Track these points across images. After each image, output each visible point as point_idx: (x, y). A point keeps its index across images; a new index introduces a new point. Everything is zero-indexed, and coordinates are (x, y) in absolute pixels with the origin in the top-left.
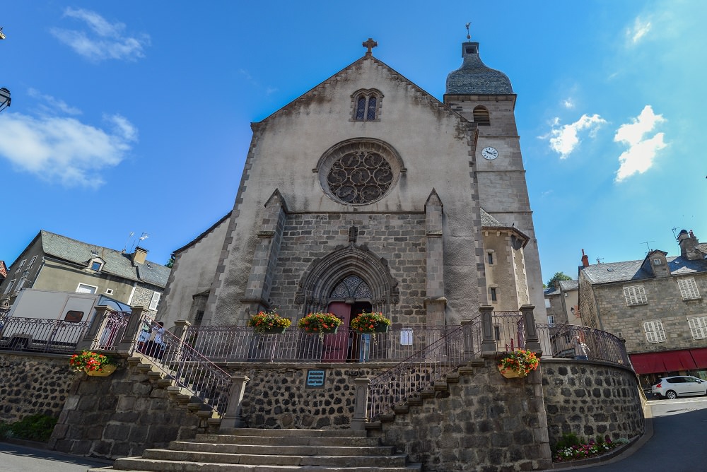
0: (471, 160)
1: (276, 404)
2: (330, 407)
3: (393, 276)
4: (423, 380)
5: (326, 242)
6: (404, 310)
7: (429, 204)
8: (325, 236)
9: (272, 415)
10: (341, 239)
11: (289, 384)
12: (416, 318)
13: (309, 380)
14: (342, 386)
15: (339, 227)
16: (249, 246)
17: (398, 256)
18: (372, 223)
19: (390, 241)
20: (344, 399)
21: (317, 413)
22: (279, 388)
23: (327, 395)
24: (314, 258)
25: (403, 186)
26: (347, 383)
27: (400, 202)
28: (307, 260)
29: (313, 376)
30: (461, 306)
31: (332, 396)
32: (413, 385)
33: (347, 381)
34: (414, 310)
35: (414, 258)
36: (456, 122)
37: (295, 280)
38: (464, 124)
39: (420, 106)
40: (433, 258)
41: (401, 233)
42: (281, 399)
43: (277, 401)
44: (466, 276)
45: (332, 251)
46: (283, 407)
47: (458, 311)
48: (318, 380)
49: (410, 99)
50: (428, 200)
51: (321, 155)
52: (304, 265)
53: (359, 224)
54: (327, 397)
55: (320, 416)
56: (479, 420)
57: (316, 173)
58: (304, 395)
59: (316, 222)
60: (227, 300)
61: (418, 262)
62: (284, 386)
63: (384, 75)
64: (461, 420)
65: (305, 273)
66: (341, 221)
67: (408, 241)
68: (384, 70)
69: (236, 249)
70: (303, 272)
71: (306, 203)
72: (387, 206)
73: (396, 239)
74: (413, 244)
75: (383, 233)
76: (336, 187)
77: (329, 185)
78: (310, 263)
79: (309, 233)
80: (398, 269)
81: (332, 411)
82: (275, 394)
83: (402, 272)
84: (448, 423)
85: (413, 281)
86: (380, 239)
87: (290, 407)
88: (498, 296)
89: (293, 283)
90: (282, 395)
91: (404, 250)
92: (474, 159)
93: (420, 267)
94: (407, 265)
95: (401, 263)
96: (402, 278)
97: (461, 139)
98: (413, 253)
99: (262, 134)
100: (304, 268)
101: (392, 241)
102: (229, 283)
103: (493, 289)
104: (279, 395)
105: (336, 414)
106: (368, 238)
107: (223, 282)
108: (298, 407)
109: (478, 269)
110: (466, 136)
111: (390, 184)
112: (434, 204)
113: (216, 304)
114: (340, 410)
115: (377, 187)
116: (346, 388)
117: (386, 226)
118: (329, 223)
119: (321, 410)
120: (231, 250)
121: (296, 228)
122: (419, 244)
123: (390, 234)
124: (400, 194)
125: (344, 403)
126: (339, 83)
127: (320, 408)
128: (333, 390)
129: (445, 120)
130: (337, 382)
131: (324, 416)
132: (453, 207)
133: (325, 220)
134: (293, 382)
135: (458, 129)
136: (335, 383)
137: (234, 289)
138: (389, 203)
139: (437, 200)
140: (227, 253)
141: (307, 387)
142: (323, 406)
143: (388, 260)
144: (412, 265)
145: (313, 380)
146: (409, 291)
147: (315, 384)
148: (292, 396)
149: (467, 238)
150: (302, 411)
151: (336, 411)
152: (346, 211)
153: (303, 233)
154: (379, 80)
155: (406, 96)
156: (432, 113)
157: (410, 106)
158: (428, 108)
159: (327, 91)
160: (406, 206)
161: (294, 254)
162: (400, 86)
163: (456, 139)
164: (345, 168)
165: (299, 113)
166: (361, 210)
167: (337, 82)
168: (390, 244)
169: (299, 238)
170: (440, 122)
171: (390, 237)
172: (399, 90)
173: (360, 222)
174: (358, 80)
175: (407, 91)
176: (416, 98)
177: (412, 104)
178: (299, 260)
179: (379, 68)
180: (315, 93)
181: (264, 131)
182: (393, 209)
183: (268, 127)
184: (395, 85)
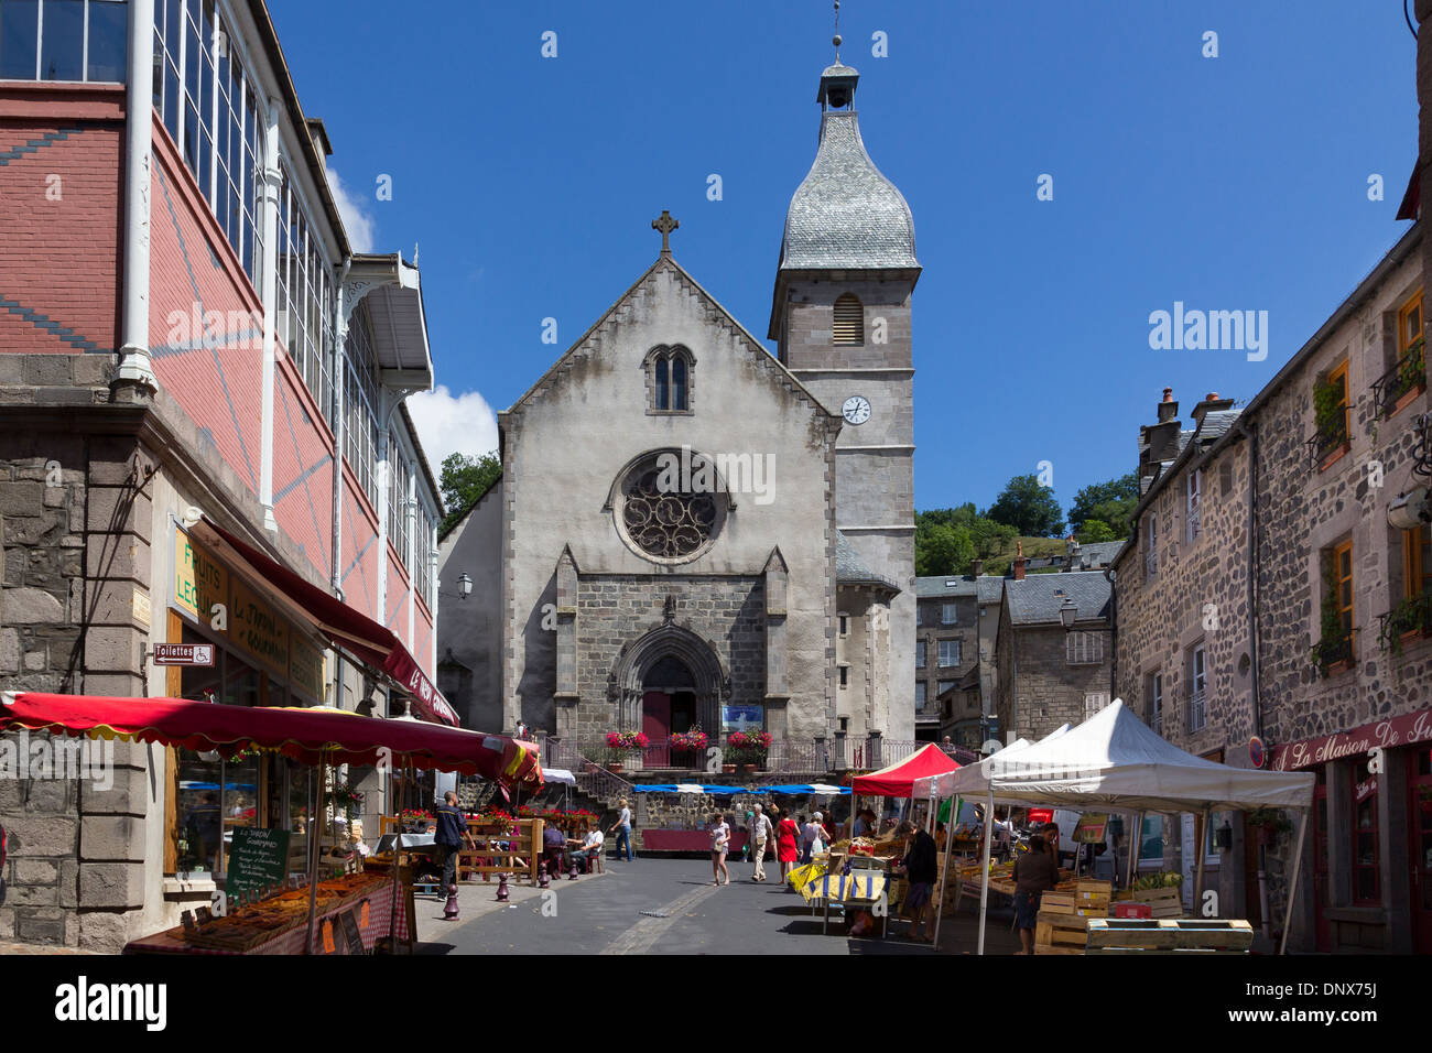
0: (827, 489)
5: (638, 618)
7: (770, 568)
8: (635, 609)
10: (654, 616)
15: (653, 596)
17: (729, 637)
18: (693, 590)
19: (718, 616)
24: (624, 639)
25: (732, 531)
27: (729, 559)
28: (617, 642)
35: (748, 640)
36: (810, 415)
37: (606, 669)
38: (822, 419)
39: (754, 382)
40: (775, 646)
41: (732, 604)
44: (811, 664)
45: (647, 631)
47: (801, 707)
49: (738, 366)
50: (768, 562)
51: (613, 480)
52: (614, 649)
53: (676, 592)
57: (610, 511)
59: (621, 588)
61: (754, 645)
63: (695, 312)
65: (616, 659)
66: (653, 587)
67: (740, 617)
68: (695, 298)
70: (613, 658)
71: (602, 559)
72: (712, 564)
73: (726, 614)
74: (748, 621)
75: (710, 605)
76: (638, 530)
77: (628, 526)
78: (620, 646)
79: (614, 604)
80: (730, 654)
83: (734, 658)
85: (748, 669)
86: (705, 613)
88: (849, 677)
89: (603, 673)
91: (736, 629)
92: (832, 486)
93: (757, 653)
94: (740, 650)
95: (733, 646)
97: (815, 448)
99: (518, 437)
100: (614, 652)
103: (844, 670)
106: (690, 612)
109: (828, 656)
110: (822, 444)
111: (712, 525)
112: (776, 568)
115: (694, 532)
117: (712, 596)
118: (638, 590)
121: (594, 596)
122: (755, 621)
123: (718, 606)
124: (728, 546)
126: (621, 330)
129: (792, 410)
132: (800, 567)
133: (632, 586)
135: (812, 430)
138: (714, 560)
139: (780, 561)
143: (717, 642)
144: (746, 650)
146: (744, 683)
149: (816, 613)
152: (657, 572)
153: (605, 603)
154: (686, 323)
155: (732, 361)
156: (773, 396)
157: (739, 383)
158: (768, 386)
159: (604, 347)
160: (737, 565)
161: (599, 633)
162: (722, 336)
163: (809, 449)
164: (647, 499)
165: (570, 396)
166: (677, 571)
167: (616, 328)
168: (717, 621)
169: (600, 610)
170: (785, 414)
171: (718, 611)
172: (720, 346)
173: (679, 589)
174: (652, 322)
175: (733, 348)
176: (749, 365)
177: (742, 377)
178: (607, 642)
179: (684, 294)
180: (588, 351)
181: (520, 431)
182: (721, 569)
183: (525, 423)
184: (714, 333)
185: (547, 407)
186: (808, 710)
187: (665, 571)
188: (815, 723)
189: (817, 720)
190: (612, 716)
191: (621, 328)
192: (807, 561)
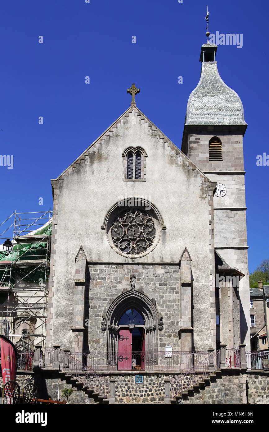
0: (210, 219)
1: (122, 392)
2: (147, 393)
3: (159, 311)
4: (189, 380)
5: (116, 286)
6: (166, 334)
7: (183, 259)
8: (115, 281)
9: (121, 397)
10: (125, 285)
11: (127, 382)
12: (173, 339)
13: (136, 380)
14: (152, 383)
15: (124, 275)
16: (66, 288)
17: (162, 297)
18: (144, 271)
19: (156, 285)
20: (153, 389)
21: (142, 396)
22: (123, 384)
23: (145, 387)
24: (109, 298)
25: (164, 241)
26: (154, 381)
27: (162, 255)
28: (105, 300)
29: (138, 378)
30: (200, 332)
31: (147, 388)
32: (185, 382)
33: (154, 380)
34: (172, 334)
35: (172, 298)
36: (201, 182)
37: (100, 314)
38: (207, 184)
39: (174, 165)
40: (185, 301)
41: (163, 279)
42: (124, 389)
43: (122, 391)
44: (204, 311)
45: (121, 293)
46: (126, 393)
48: (140, 380)
49: (167, 157)
50: (182, 256)
51: (106, 214)
52: (104, 303)
53: (136, 272)
54: (145, 389)
55: (143, 397)
56: (217, 399)
57: (104, 230)
58: (135, 387)
59: (108, 270)
60: (59, 327)
62: (124, 383)
63: (147, 131)
64: (210, 399)
65: (105, 309)
66: (124, 270)
67: (168, 286)
69: (58, 290)
70: (103, 308)
71: (99, 255)
72: (154, 258)
73: (161, 284)
74: (171, 288)
75: (152, 280)
76: (118, 240)
77: (113, 239)
78: (107, 302)
79: (104, 279)
80: (162, 306)
81: (148, 395)
82: (121, 387)
83: (164, 308)
84: (204, 400)
85: (172, 314)
86: (150, 284)
87: (128, 393)
89: (98, 316)
90: (124, 387)
91: (165, 293)
92: (213, 218)
93: (176, 305)
94: (168, 304)
95: (164, 302)
96: (164, 313)
97: (204, 198)
98: (171, 295)
99: (60, 192)
100: (104, 305)
101: (158, 285)
102: (59, 315)
104: (123, 387)
105: (150, 397)
106: (142, 283)
107: (54, 315)
108: (132, 393)
109: (211, 307)
110: (207, 196)
111: (154, 238)
112: (186, 259)
113: (52, 330)
114: (152, 395)
115: (145, 241)
116: (154, 384)
117: (154, 274)
118: (117, 271)
119: (143, 395)
120: (55, 292)
122: (175, 288)
123: (156, 280)
124: (162, 249)
125: (153, 392)
126: (112, 140)
127: (143, 394)
128: (148, 385)
129: (192, 179)
130: (150, 381)
131: (145, 398)
132: (197, 259)
133: (114, 269)
134: (129, 381)
135: (202, 189)
136: (149, 381)
137: (61, 320)
138: (155, 256)
139: (188, 255)
140: (52, 293)
141: (136, 383)
142: (144, 393)
143: (156, 299)
144: (170, 304)
145: (138, 380)
146: (169, 322)
147: (139, 382)
148: (129, 388)
149: (206, 284)
150: (135, 395)
151: (150, 395)
152: (127, 262)
153: (100, 278)
154: (142, 136)
155: (164, 155)
156: (183, 173)
157: (167, 165)
158: (181, 168)
159: (103, 148)
160: (166, 258)
161: (96, 294)
162: (159, 143)
163: (201, 199)
164: (122, 224)
165: (86, 172)
166: (137, 261)
167: (109, 138)
168: (157, 288)
169: (97, 283)
170: (189, 182)
171: (157, 283)
172: (158, 148)
173: (137, 271)
174: (126, 136)
175: (164, 149)
176: (172, 157)
177: (168, 163)
178: (100, 299)
179: (141, 123)
180: (95, 150)
181: (61, 189)
182: (158, 261)
183: (64, 185)
184: (155, 142)
185: (75, 177)
186: (202, 337)
187: (130, 261)
188: (206, 344)
189: (206, 342)
190: (101, 341)
191: (111, 138)
192: (201, 256)
